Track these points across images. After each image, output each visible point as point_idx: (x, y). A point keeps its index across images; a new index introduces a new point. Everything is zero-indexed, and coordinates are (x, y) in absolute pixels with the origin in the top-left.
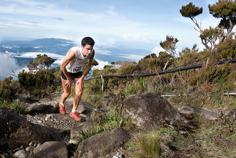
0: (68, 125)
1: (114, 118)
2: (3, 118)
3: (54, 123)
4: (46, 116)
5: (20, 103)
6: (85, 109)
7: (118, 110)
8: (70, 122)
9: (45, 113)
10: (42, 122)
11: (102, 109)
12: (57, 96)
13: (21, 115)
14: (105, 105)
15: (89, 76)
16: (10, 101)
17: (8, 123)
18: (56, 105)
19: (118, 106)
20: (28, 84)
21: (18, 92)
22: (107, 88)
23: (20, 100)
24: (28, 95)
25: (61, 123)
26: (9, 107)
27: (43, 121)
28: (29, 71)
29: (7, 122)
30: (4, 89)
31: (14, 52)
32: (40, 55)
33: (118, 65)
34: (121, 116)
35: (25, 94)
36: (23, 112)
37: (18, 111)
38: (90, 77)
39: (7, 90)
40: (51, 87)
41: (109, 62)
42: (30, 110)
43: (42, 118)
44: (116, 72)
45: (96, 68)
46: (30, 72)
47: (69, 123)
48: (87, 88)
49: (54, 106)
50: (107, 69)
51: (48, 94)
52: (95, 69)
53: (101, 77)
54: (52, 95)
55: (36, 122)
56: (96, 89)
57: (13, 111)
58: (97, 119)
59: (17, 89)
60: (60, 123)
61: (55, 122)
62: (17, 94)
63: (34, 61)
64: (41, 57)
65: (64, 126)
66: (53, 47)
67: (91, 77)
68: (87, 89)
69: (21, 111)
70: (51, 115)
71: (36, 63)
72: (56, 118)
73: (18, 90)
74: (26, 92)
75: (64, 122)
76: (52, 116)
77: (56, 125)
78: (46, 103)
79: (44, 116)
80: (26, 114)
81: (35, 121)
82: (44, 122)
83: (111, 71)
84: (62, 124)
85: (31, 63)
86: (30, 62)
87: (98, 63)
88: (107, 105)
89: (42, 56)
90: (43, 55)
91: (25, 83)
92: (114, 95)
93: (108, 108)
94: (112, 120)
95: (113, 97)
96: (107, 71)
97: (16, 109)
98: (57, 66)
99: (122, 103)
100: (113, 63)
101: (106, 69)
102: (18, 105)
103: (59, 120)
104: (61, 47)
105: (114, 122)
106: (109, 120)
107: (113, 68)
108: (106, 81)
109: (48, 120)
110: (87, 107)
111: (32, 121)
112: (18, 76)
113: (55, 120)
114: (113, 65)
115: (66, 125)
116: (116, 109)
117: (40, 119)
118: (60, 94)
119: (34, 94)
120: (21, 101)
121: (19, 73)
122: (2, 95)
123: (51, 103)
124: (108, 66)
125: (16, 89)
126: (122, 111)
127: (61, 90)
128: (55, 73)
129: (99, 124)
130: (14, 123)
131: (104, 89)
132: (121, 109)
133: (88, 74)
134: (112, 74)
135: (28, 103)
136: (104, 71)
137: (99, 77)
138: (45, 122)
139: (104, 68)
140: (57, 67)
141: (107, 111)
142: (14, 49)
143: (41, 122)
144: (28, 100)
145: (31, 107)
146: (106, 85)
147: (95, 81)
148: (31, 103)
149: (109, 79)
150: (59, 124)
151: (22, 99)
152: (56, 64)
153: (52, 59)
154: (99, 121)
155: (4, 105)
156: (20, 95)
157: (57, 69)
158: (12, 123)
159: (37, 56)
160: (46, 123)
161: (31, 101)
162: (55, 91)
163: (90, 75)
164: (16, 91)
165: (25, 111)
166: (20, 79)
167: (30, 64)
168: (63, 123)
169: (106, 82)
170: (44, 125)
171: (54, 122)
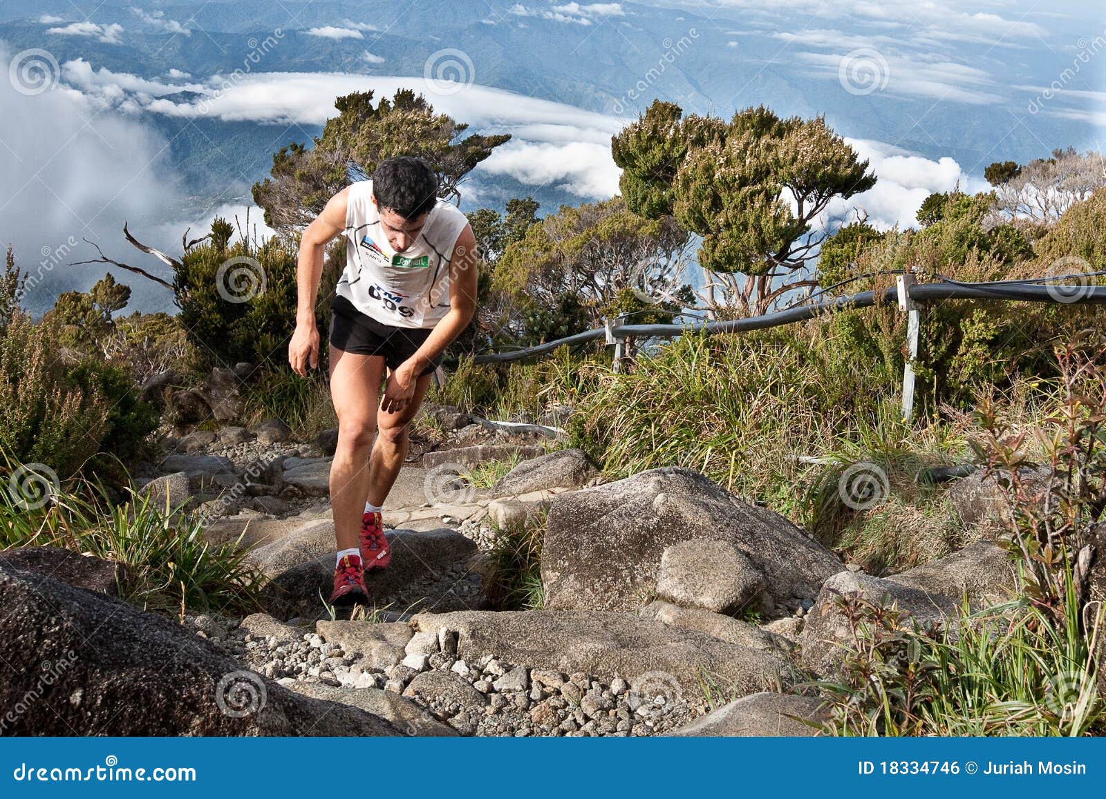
0: (605, 711)
1: (1020, 674)
2: (33, 654)
3: (485, 697)
4: (414, 629)
5: (187, 509)
6: (753, 576)
7: (1055, 602)
8: (616, 686)
9: (401, 605)
10: (380, 684)
11: (904, 579)
12: (504, 455)
13: (200, 620)
14: (931, 547)
15: (786, 288)
16: (104, 494)
17: (76, 697)
18: (500, 533)
19: (1056, 567)
20: (257, 347)
21: (173, 413)
22: (946, 392)
23: (193, 487)
24: (263, 440)
25: (545, 696)
26: (96, 544)
27: (389, 670)
28: (270, 233)
29: (72, 690)
30: (49, 388)
31: (143, 71)
32: (369, 96)
33: (1052, 193)
34: (1082, 656)
35: (232, 433)
36: (210, 588)
37: (175, 588)
38: (793, 295)
39: (74, 400)
40: (459, 374)
41: (966, 164)
42: (270, 574)
43: (375, 646)
44: (1028, 254)
45: (853, 219)
46: (275, 242)
47: (615, 698)
48: (774, 390)
49: (486, 539)
50: (950, 227)
51: (435, 435)
52: (837, 225)
53: (892, 297)
54: (466, 442)
55: (327, 682)
56: (850, 404)
57: (127, 579)
58: (866, 672)
59: (163, 385)
60: (535, 694)
61: (491, 689)
62: (167, 430)
63: (311, 148)
64: (377, 115)
65: (565, 725)
66: (480, 27)
67: (806, 290)
68: (774, 401)
69: (196, 586)
70: (460, 621)
71: (327, 169)
72: (502, 651)
73: (176, 400)
74: (241, 414)
75: (565, 688)
76: (463, 631)
77: (499, 711)
78: (417, 515)
79: (400, 627)
80: (241, 613)
81: (315, 672)
82: (394, 685)
83: (984, 246)
84: (553, 701)
85: (283, 165)
86: (280, 158)
87: (867, 172)
88: (953, 543)
89: (384, 103)
90: (391, 98)
91: (239, 333)
92: (1021, 464)
93: (960, 571)
94: (1001, 683)
95: (1004, 483)
96: (947, 243)
97: (154, 561)
98: (507, 195)
99: (1089, 538)
100: (1003, 173)
101: (937, 225)
102: (167, 535)
103: (528, 671)
104: (548, 27)
105: (1018, 705)
106: (969, 684)
107: (1004, 216)
108: (941, 332)
109: (427, 667)
110: (766, 555)
111: (292, 674)
112: (170, 275)
113: (492, 667)
114: (1004, 192)
115: (587, 719)
116: (1031, 589)
117: (358, 656)
118: (536, 435)
119: (314, 435)
120: (198, 490)
121: (180, 253)
122: (33, 442)
123: (459, 512)
124: (961, 203)
125: (153, 393)
126: (1091, 612)
127: (544, 400)
128: (493, 256)
129: (881, 720)
130: (135, 695)
131: (918, 400)
132: (1085, 596)
133: (780, 269)
134: (995, 268)
135: (256, 508)
136: (924, 248)
137: (876, 294)
138: (406, 683)
139: (921, 217)
140: (513, 206)
141: (945, 600)
142: (145, 47)
143: (368, 680)
144: (259, 487)
145: (287, 546)
146: (941, 367)
147: (842, 334)
148: (281, 515)
149: (965, 312)
150: (521, 700)
151: (211, 471)
152: (505, 180)
153: (466, 135)
154: (882, 692)
155: (46, 534)
156: (195, 438)
157: (510, 225)
158: (111, 696)
159: (342, 104)
160: (409, 692)
161: (287, 498)
162: (495, 411)
163: (800, 275)
164: (159, 408)
165: (228, 586)
166: (187, 306)
167: (277, 171)
168: (559, 693)
169: (937, 342)
170: (394, 706)
171: (481, 685)
